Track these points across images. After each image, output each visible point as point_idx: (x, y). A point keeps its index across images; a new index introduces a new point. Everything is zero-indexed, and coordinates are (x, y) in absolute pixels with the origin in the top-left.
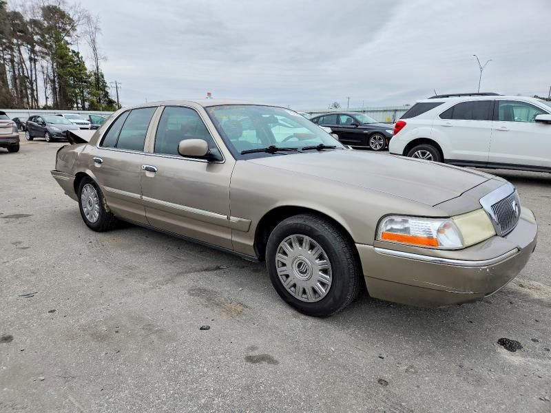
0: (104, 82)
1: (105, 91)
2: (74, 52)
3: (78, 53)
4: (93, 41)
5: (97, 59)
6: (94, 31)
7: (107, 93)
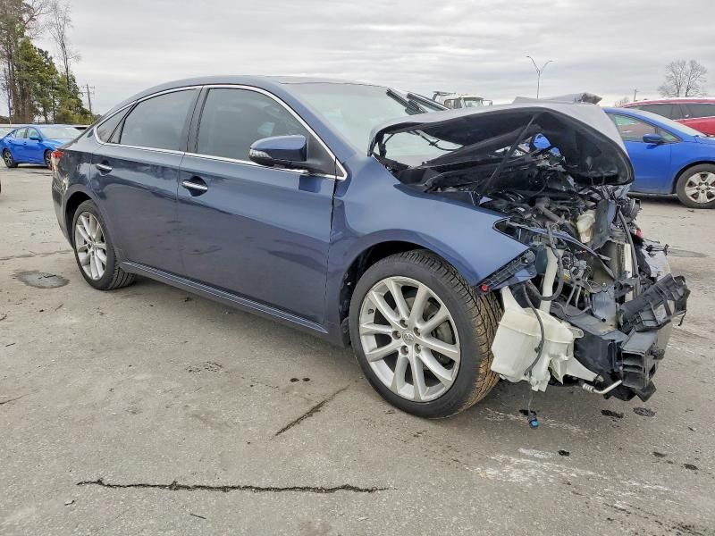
0: (75, 87)
1: (76, 98)
2: (41, 51)
3: (47, 52)
4: (62, 36)
5: (66, 59)
6: (62, 23)
7: (81, 101)
